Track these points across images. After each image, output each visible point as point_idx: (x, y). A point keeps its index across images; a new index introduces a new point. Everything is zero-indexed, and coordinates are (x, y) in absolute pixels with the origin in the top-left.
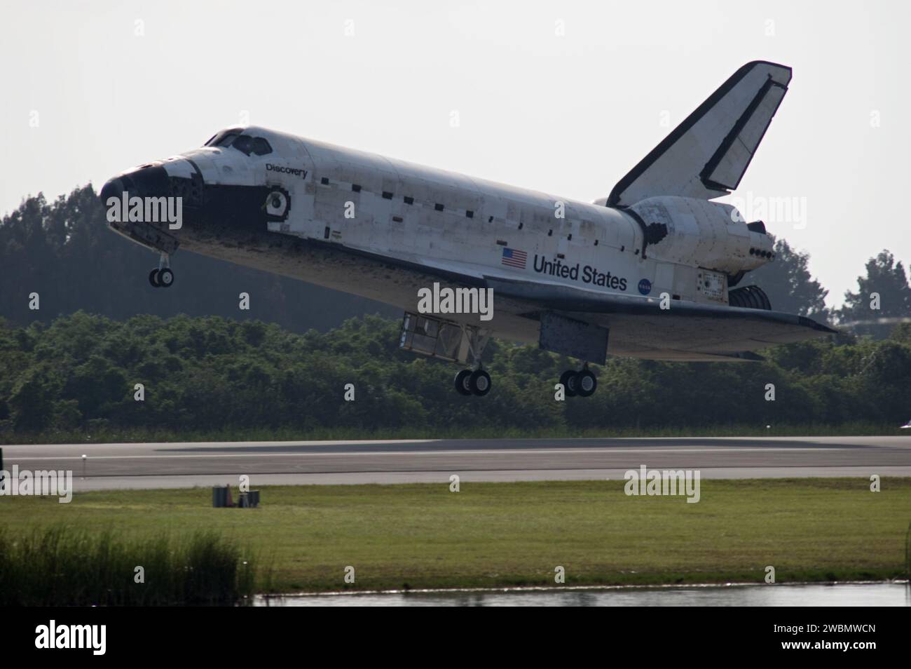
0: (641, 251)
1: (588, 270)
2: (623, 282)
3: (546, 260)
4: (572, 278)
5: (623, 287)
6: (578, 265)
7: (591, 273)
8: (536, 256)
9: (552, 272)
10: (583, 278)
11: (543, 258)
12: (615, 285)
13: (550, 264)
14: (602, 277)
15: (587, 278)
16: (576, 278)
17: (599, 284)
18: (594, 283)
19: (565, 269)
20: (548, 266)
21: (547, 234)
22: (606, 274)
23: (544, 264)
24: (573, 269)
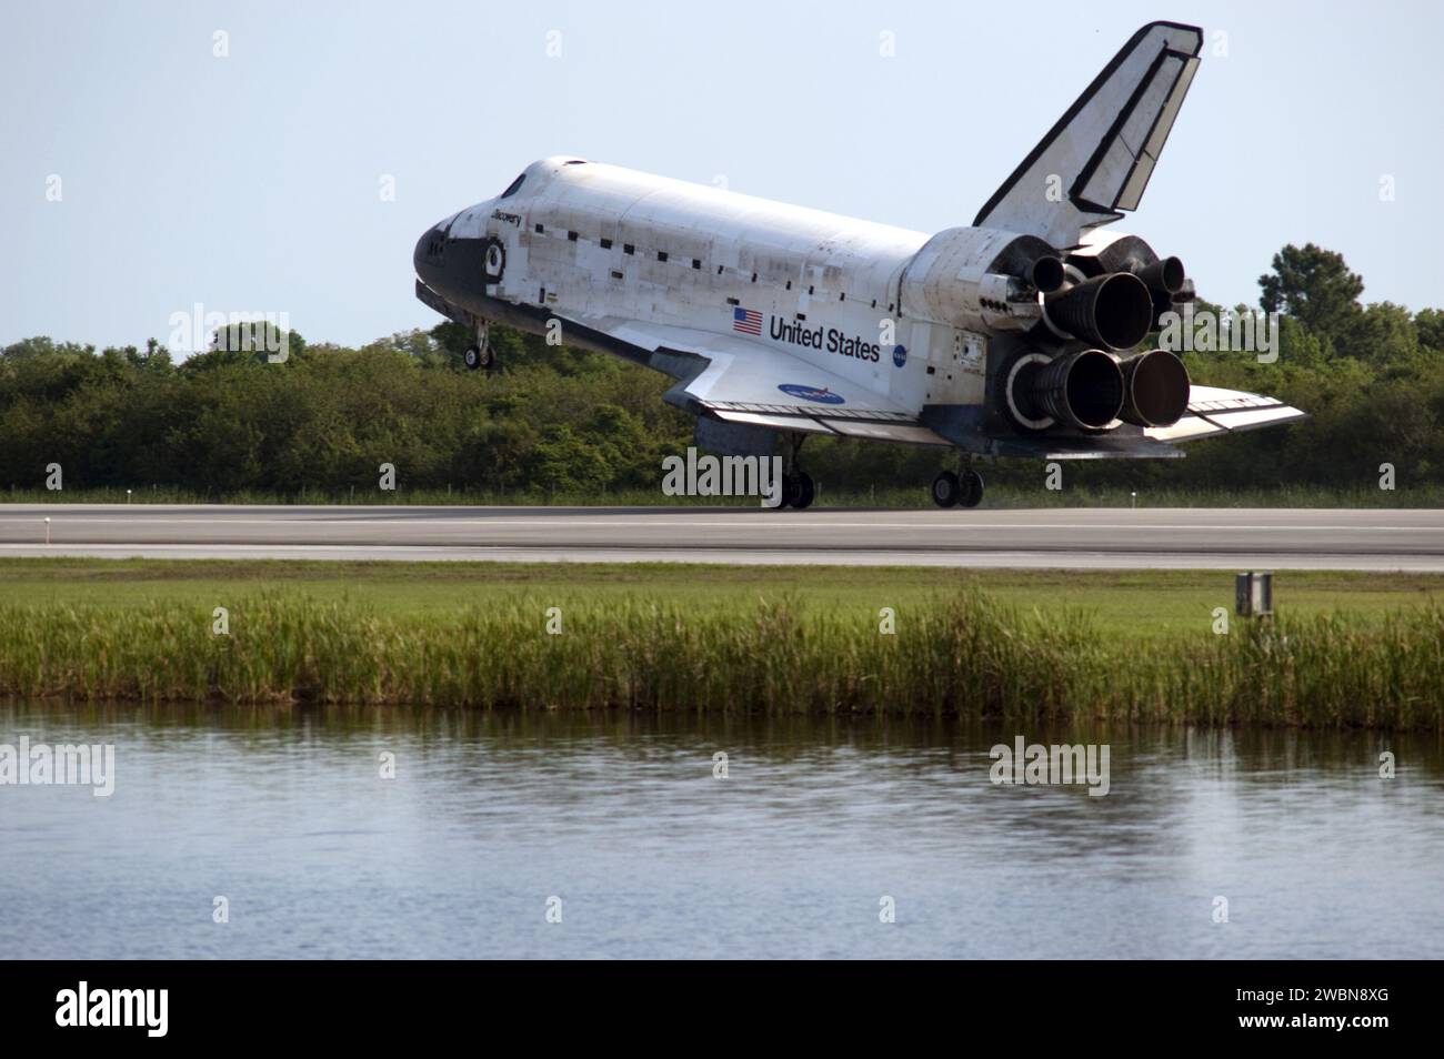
0: (896, 306)
1: (833, 335)
2: (875, 350)
3: (784, 322)
4: (815, 347)
5: (875, 357)
6: (822, 329)
7: (837, 339)
8: (773, 318)
9: (791, 340)
10: (828, 345)
11: (782, 320)
12: (865, 354)
13: (789, 327)
14: (850, 344)
15: (833, 346)
16: (820, 346)
17: (847, 354)
18: (841, 352)
19: (807, 335)
20: (787, 331)
21: (784, 288)
22: (855, 340)
23: (783, 328)
24: (816, 333)
